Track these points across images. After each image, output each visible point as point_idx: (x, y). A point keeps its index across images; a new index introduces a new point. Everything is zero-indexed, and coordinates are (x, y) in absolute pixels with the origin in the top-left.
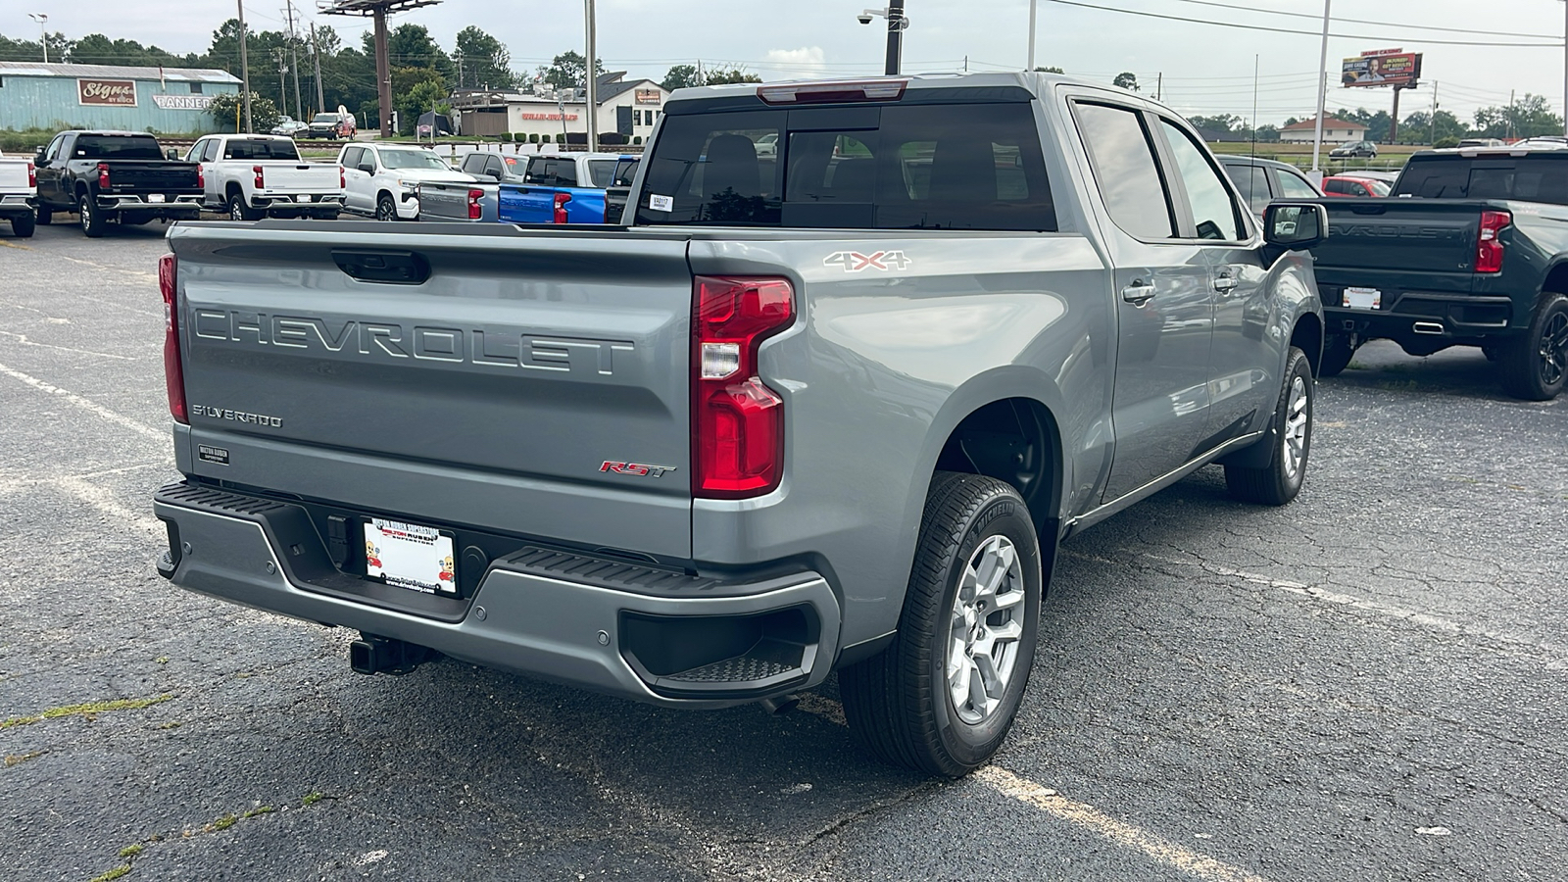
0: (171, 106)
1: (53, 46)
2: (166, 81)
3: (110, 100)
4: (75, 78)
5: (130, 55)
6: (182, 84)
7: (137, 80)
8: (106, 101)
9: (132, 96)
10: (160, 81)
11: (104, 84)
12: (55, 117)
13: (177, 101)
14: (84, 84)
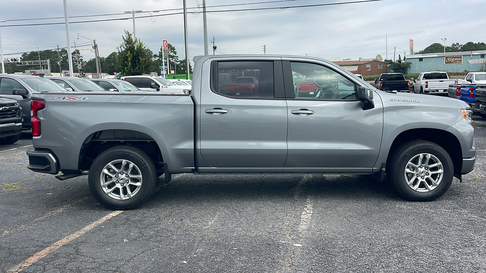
0: (473, 63)
1: (455, 47)
2: (472, 55)
3: (454, 62)
4: (444, 57)
5: (479, 47)
6: (478, 56)
7: (463, 56)
8: (453, 63)
9: (461, 61)
10: (471, 55)
11: (453, 58)
12: (437, 69)
13: (476, 61)
14: (446, 58)
